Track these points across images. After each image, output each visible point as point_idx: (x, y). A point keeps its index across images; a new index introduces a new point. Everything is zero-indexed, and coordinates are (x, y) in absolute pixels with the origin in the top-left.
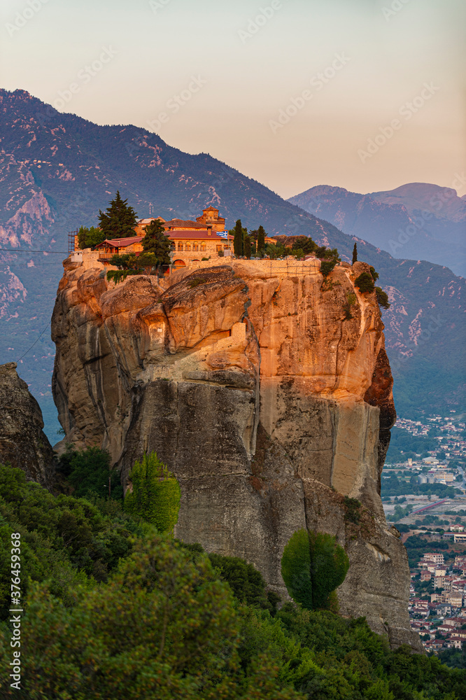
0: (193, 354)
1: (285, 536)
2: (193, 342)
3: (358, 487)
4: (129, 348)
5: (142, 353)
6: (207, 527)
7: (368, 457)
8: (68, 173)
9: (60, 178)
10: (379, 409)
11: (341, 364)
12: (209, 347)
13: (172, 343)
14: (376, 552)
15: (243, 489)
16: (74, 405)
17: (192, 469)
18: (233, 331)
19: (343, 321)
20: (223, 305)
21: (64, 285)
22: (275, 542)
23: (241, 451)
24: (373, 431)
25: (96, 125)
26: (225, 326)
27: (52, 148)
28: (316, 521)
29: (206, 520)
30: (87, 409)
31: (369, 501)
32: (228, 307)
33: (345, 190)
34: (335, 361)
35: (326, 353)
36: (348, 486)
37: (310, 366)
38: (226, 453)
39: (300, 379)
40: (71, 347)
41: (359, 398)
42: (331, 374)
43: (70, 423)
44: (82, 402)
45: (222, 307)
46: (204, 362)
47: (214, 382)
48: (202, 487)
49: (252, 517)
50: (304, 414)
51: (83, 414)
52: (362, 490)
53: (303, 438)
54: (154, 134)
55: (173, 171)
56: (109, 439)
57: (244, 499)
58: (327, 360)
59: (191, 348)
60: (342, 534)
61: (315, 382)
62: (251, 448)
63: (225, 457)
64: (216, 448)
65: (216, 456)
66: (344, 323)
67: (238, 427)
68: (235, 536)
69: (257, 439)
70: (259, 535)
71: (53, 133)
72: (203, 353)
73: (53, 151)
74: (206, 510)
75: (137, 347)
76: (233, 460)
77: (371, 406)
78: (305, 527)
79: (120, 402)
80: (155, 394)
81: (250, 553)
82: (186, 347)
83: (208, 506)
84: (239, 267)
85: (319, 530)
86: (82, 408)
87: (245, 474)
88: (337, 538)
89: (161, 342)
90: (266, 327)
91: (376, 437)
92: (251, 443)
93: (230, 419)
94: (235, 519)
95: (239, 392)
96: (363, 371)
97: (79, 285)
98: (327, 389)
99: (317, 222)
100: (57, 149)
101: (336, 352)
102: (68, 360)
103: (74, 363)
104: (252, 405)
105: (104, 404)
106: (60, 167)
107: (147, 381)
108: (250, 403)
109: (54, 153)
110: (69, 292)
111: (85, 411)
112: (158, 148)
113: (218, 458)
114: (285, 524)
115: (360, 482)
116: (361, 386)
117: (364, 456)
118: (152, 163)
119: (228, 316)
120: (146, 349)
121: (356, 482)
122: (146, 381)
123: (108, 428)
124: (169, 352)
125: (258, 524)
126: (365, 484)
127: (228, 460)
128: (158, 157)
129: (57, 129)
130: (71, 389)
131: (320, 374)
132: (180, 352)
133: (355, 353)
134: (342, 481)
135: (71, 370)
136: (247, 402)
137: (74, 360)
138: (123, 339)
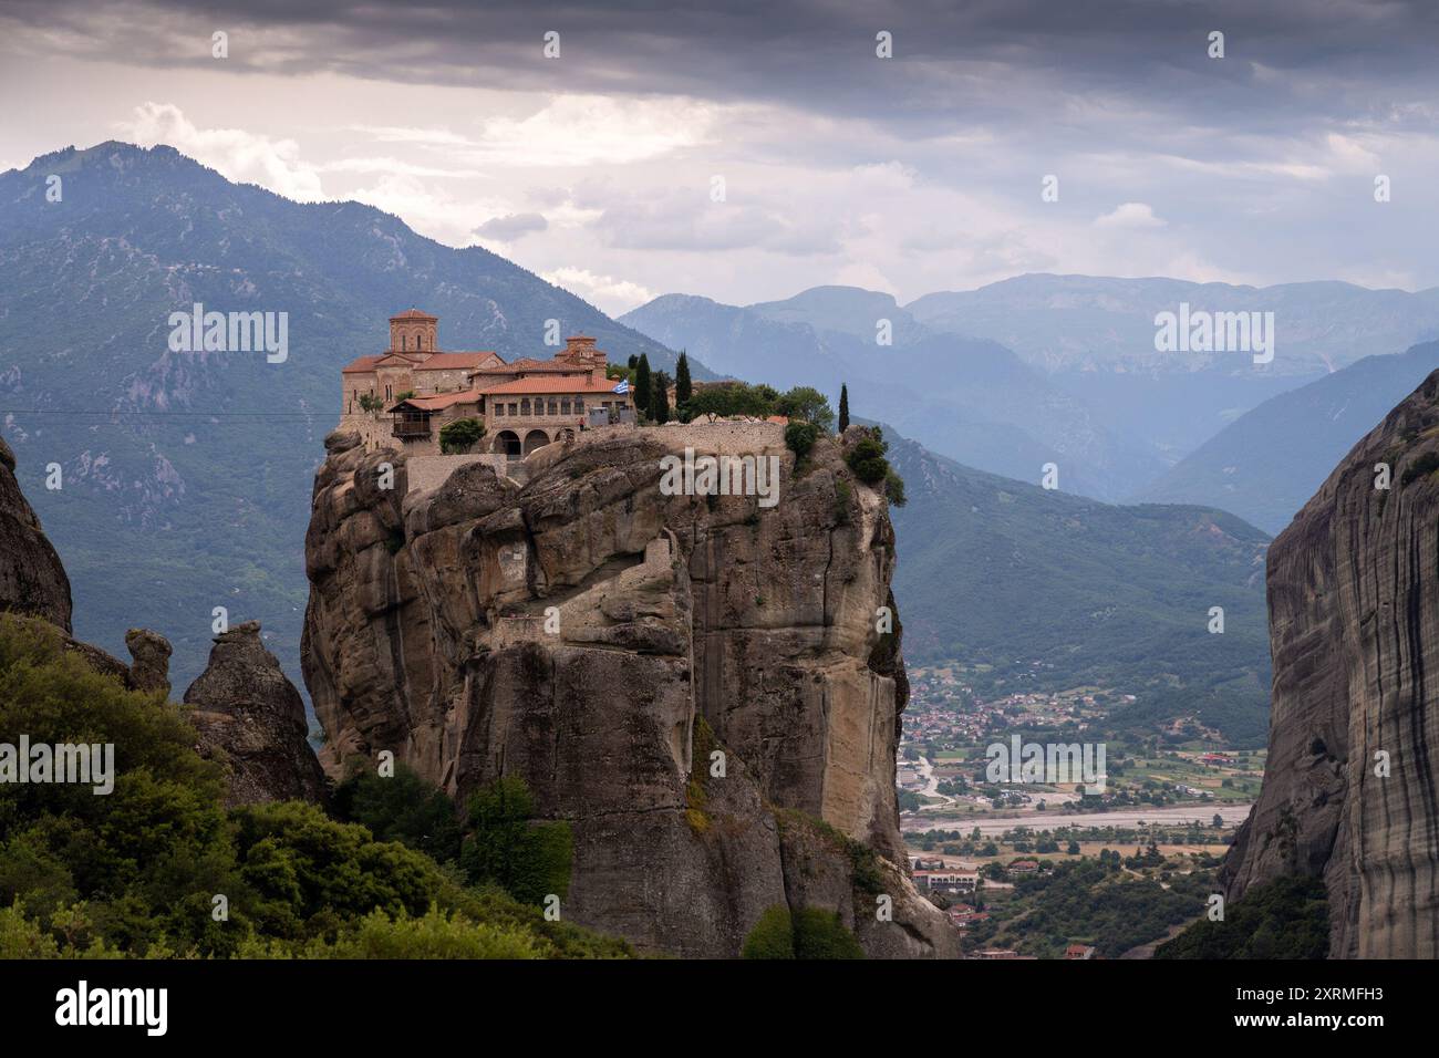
0: (578, 598)
1: (752, 916)
2: (578, 576)
3: (864, 822)
4: (459, 588)
5: (485, 598)
6: (614, 905)
7: (877, 768)
8: (249, 283)
9: (236, 292)
10: (894, 682)
11: (831, 606)
12: (605, 584)
13: (541, 578)
14: (908, 939)
15: (676, 834)
16: (350, 690)
17: (584, 803)
18: (648, 556)
19: (832, 530)
20: (629, 510)
21: (327, 479)
22: (734, 928)
23: (668, 768)
24: (885, 720)
25: (294, 203)
26: (633, 546)
27: (221, 243)
28: (802, 888)
29: (612, 892)
30: (376, 698)
31: (884, 846)
32: (639, 513)
33: (711, 300)
34: (821, 602)
35: (804, 586)
36: (848, 821)
37: (779, 612)
38: (643, 772)
39: (761, 635)
40: (344, 589)
41: (863, 663)
42: (815, 624)
43: (338, 722)
44: (366, 685)
45: (627, 512)
46: (598, 611)
47: (618, 645)
48: (604, 834)
49: (693, 884)
50: (771, 696)
51: (367, 706)
52: (871, 825)
53: (771, 739)
54: (392, 215)
55: (426, 277)
56: (415, 748)
57: (679, 852)
58: (808, 601)
59: (574, 586)
60: (849, 908)
61: (787, 639)
62: (685, 761)
63: (641, 778)
64: (625, 764)
65: (627, 777)
66: (834, 534)
67: (662, 724)
68: (663, 920)
69: (694, 744)
70: (706, 917)
71: (221, 217)
72: (595, 595)
73: (222, 247)
74: (613, 874)
75: (474, 587)
76: (656, 783)
77: (881, 678)
78: (784, 899)
79: (436, 684)
80: (515, 671)
81: (690, 949)
82: (564, 585)
83: (615, 868)
84: (649, 439)
85: (810, 903)
86: (365, 696)
87: (678, 808)
88: (839, 916)
89: (520, 578)
90: (701, 545)
91: (890, 731)
92: (684, 751)
93: (649, 710)
94: (663, 889)
95: (662, 664)
96: (868, 617)
97: (357, 479)
98: (809, 651)
99: (669, 355)
100: (229, 244)
101: (822, 584)
102: (338, 610)
103: (350, 617)
104: (684, 684)
105: (407, 689)
106: (235, 274)
107: (498, 648)
108: (681, 680)
109: (224, 252)
110: (340, 491)
111: (370, 701)
112: (400, 239)
113: (630, 781)
114: (750, 894)
115: (868, 812)
116: (865, 642)
117: (872, 767)
118: (391, 264)
119: (637, 527)
120: (493, 591)
121: (861, 814)
122: (496, 649)
123: (415, 731)
124: (536, 595)
125: (704, 897)
126: (877, 816)
127: (648, 783)
128: (400, 254)
129: (229, 211)
130: (345, 662)
131: (798, 624)
132: (555, 594)
133: (856, 586)
134: (837, 812)
135: (343, 629)
136: (677, 679)
137: (349, 613)
138: (447, 574)
